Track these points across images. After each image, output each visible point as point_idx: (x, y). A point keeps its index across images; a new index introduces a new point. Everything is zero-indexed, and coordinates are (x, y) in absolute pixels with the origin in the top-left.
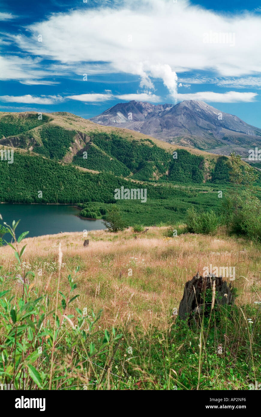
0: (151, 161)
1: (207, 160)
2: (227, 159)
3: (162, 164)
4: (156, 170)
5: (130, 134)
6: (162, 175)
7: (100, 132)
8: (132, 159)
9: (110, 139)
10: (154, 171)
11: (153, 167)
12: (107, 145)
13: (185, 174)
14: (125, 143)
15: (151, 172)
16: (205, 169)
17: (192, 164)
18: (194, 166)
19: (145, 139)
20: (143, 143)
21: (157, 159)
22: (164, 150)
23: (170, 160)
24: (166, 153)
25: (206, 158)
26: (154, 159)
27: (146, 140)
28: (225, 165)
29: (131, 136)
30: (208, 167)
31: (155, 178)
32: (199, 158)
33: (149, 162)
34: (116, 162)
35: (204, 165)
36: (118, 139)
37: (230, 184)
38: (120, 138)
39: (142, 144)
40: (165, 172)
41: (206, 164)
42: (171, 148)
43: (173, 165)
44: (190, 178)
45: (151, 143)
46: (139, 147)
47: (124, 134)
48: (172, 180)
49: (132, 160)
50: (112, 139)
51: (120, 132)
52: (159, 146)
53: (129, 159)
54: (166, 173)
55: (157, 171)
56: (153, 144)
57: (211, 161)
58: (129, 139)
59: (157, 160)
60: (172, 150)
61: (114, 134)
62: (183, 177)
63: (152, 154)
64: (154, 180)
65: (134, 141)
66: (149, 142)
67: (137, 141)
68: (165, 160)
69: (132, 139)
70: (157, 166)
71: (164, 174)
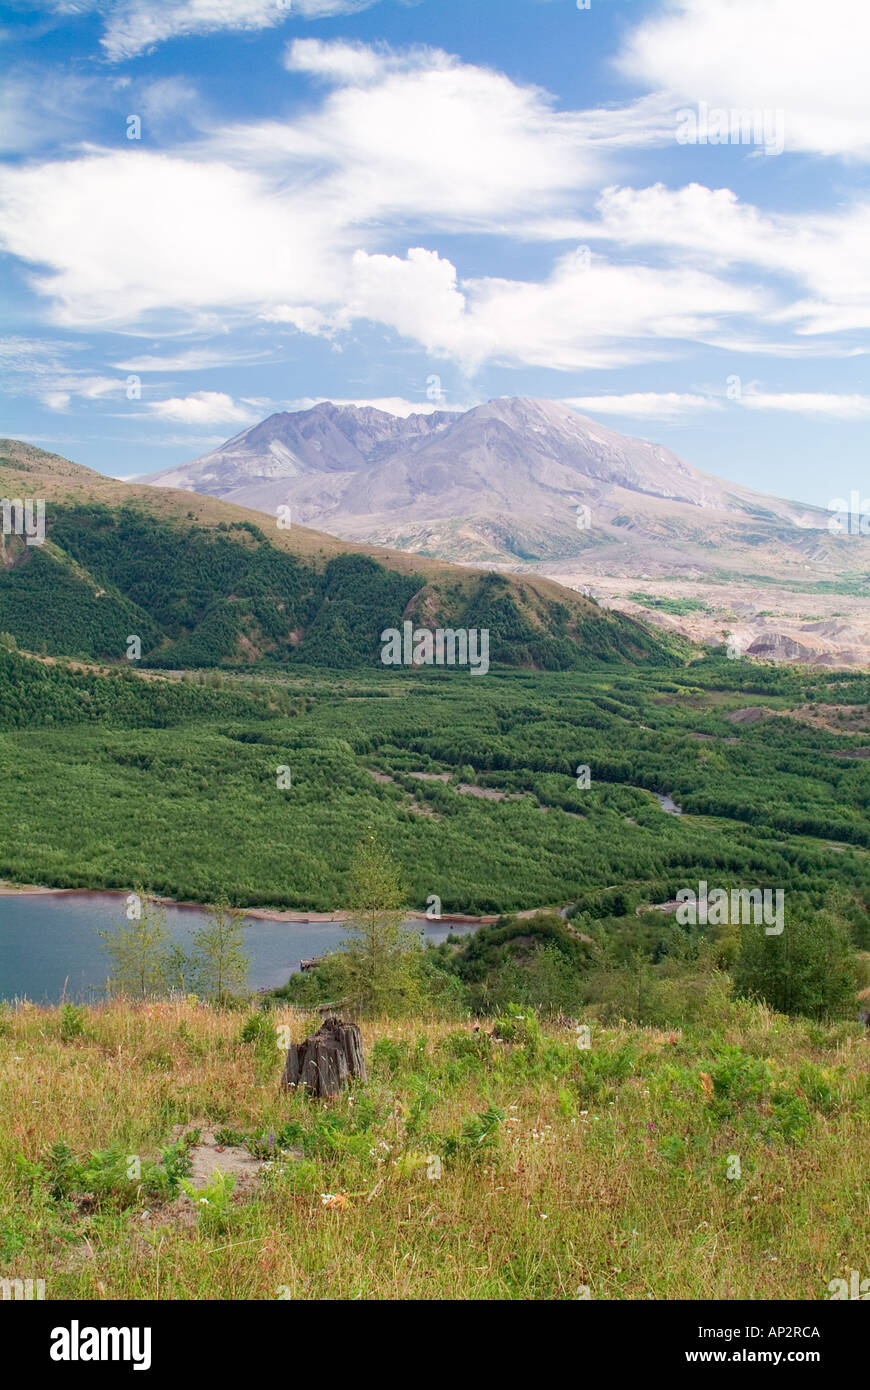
0: (238, 596)
1: (437, 589)
2: (506, 582)
3: (281, 607)
4: (253, 627)
5: (189, 507)
6: (274, 645)
7: (84, 502)
8: (181, 592)
9: (113, 525)
10: (243, 630)
11: (244, 618)
12: (99, 546)
13: (350, 641)
14: (161, 536)
15: (230, 635)
16: (422, 620)
17: (382, 604)
18: (387, 609)
19: (237, 522)
20: (224, 535)
21: (263, 588)
22: (292, 559)
23: (311, 594)
24: (298, 570)
25: (433, 583)
26: (251, 590)
27: (239, 527)
28: (492, 605)
29: (190, 515)
30: (434, 610)
31: (244, 654)
32: (408, 584)
33: (231, 600)
34: (113, 604)
35: (419, 607)
36: (140, 525)
37: (500, 669)
38: (153, 521)
39: (220, 539)
40: (284, 634)
41: (427, 602)
42: (321, 551)
43: (316, 608)
44: (365, 651)
45: (254, 535)
46: (211, 549)
47: (167, 507)
48: (302, 661)
49: (174, 595)
50: (121, 526)
51: (155, 501)
52: (280, 547)
53: (165, 591)
54: (288, 637)
55: (256, 633)
56: (259, 540)
57: (449, 593)
58: (181, 526)
59: (261, 594)
60: (324, 558)
61: (131, 509)
62: (341, 651)
63: (246, 574)
64: (238, 662)
65: (194, 532)
66: (247, 535)
67: (205, 532)
68: (291, 593)
69: (189, 524)
70: (257, 614)
71: (280, 639)
